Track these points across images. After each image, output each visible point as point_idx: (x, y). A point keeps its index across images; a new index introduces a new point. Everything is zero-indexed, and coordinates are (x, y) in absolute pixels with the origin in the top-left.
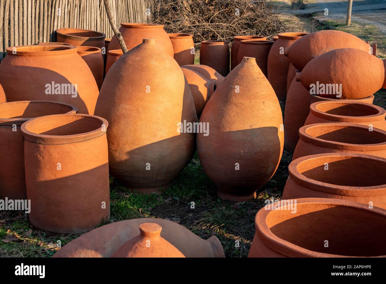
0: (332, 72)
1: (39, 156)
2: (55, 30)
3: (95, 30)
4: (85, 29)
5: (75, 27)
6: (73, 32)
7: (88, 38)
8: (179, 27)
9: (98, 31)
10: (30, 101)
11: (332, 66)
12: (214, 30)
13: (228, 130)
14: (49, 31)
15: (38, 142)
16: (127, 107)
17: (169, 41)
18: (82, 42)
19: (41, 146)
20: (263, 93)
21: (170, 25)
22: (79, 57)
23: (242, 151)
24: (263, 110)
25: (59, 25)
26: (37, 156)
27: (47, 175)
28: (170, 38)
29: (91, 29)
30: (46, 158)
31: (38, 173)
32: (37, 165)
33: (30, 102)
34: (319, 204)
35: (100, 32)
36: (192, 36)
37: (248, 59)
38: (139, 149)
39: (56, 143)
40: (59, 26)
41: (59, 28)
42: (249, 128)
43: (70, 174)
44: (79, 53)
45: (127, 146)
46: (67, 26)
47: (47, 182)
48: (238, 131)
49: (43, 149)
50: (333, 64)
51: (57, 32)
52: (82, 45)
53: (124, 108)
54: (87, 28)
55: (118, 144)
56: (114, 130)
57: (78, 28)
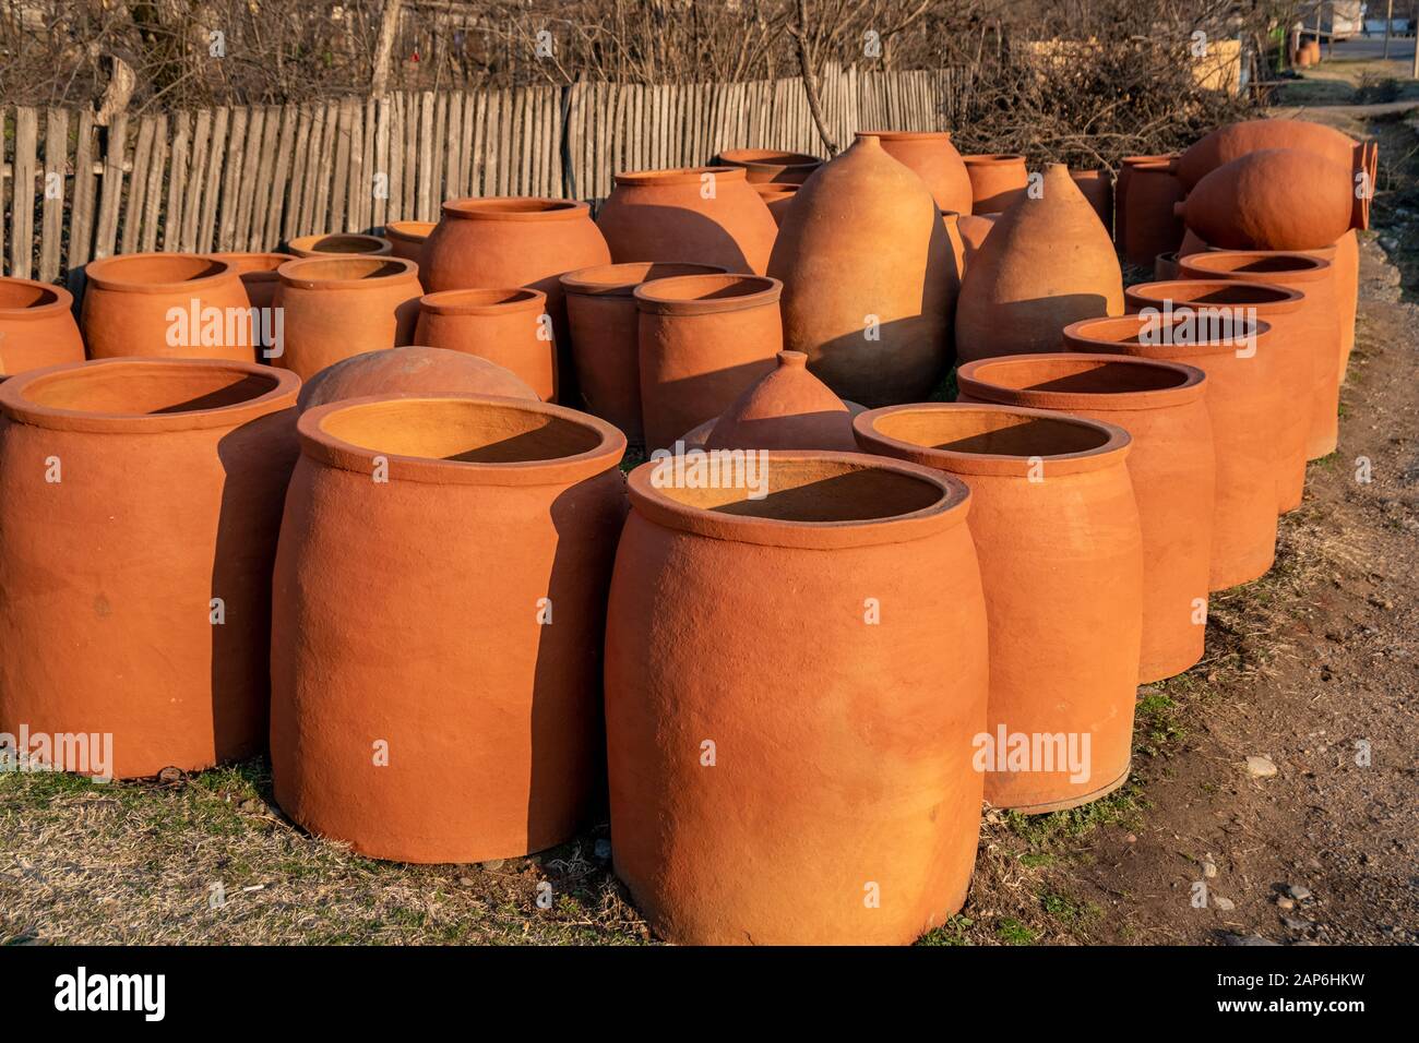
0: (1241, 196)
1: (661, 336)
2: (716, 154)
3: (807, 152)
4: (783, 149)
5: (761, 147)
6: (756, 158)
7: (785, 167)
8: (1011, 147)
9: (813, 154)
10: (651, 263)
11: (1241, 184)
12: (1092, 151)
13: (1007, 300)
14: (704, 156)
15: (660, 311)
16: (821, 261)
17: (964, 169)
18: (773, 176)
19: (665, 319)
20: (1077, 230)
21: (989, 143)
22: (762, 205)
23: (1033, 340)
24: (1075, 261)
25: (726, 143)
26: (658, 337)
27: (676, 371)
28: (968, 164)
29: (797, 149)
30: (673, 339)
31: (660, 366)
32: (658, 352)
33: (654, 265)
34: (1080, 361)
35: (818, 156)
36: (1024, 159)
37: (1051, 166)
38: (841, 339)
39: (689, 313)
40: (723, 145)
41: (725, 149)
42: (1048, 296)
43: (713, 369)
44: (763, 195)
45: (819, 334)
46: (742, 145)
47: (674, 383)
48: (1025, 302)
49: (668, 323)
50: (1244, 181)
51: (721, 156)
52: (774, 181)
53: (816, 263)
54: (786, 147)
55: (804, 331)
56: (799, 304)
57: (767, 147)
